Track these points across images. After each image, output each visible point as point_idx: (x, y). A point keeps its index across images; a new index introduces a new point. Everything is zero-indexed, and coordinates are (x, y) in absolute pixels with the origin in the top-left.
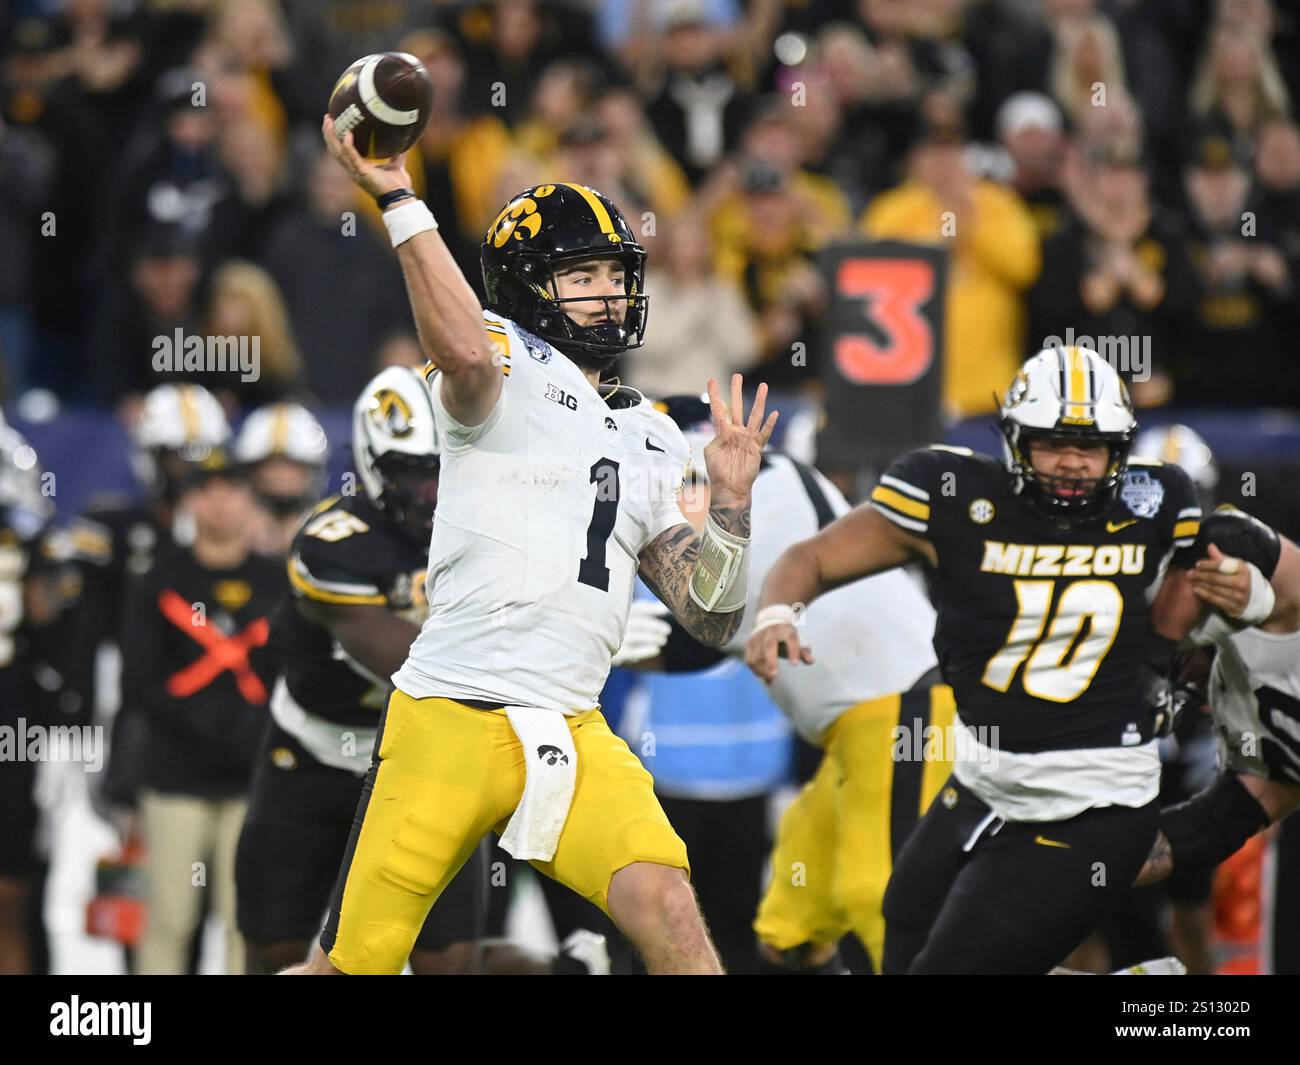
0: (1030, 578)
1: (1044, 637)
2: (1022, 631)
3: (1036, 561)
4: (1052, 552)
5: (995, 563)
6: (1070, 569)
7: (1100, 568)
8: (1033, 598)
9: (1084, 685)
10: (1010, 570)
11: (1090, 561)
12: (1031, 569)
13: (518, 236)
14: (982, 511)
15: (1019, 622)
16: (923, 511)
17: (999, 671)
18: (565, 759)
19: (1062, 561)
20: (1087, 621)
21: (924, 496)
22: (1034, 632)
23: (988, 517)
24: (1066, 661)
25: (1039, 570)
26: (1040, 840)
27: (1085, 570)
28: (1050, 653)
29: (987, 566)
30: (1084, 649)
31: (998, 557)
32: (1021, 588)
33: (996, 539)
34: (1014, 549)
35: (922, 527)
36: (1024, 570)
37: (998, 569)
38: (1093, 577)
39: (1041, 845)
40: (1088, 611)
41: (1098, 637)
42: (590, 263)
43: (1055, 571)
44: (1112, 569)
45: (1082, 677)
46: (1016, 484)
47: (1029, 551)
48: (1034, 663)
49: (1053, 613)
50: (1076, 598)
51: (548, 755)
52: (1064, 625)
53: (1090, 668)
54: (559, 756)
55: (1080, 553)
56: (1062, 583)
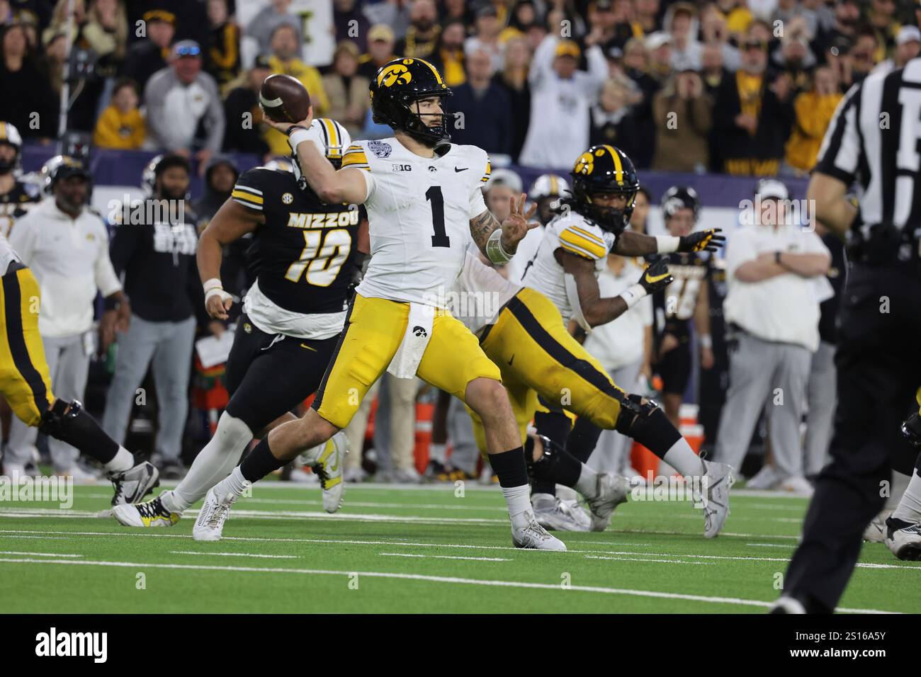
0: (311, 229)
1: (317, 256)
2: (306, 255)
3: (313, 221)
4: (321, 217)
5: (294, 222)
6: (329, 224)
7: (341, 223)
8: (312, 239)
9: (333, 278)
10: (301, 226)
11: (337, 220)
12: (311, 225)
13: (399, 82)
14: (288, 198)
15: (305, 250)
16: (260, 200)
17: (294, 272)
18: (425, 335)
19: (325, 221)
20: (337, 249)
21: (260, 193)
22: (312, 255)
23: (291, 201)
24: (326, 267)
25: (314, 225)
26: (302, 345)
27: (335, 225)
28: (319, 264)
29: (290, 224)
30: (334, 262)
31: (296, 220)
32: (306, 233)
33: (294, 212)
34: (302, 216)
35: (261, 208)
36: (308, 226)
37: (296, 226)
38: (339, 228)
39: (303, 348)
40: (337, 244)
41: (341, 256)
42: (431, 98)
43: (322, 225)
44: (346, 224)
45: (333, 274)
46: (302, 186)
47: (310, 217)
48: (311, 268)
49: (322, 245)
50: (332, 238)
51: (417, 332)
52: (327, 251)
53: (336, 270)
54: (423, 332)
55: (333, 216)
56: (325, 231)
